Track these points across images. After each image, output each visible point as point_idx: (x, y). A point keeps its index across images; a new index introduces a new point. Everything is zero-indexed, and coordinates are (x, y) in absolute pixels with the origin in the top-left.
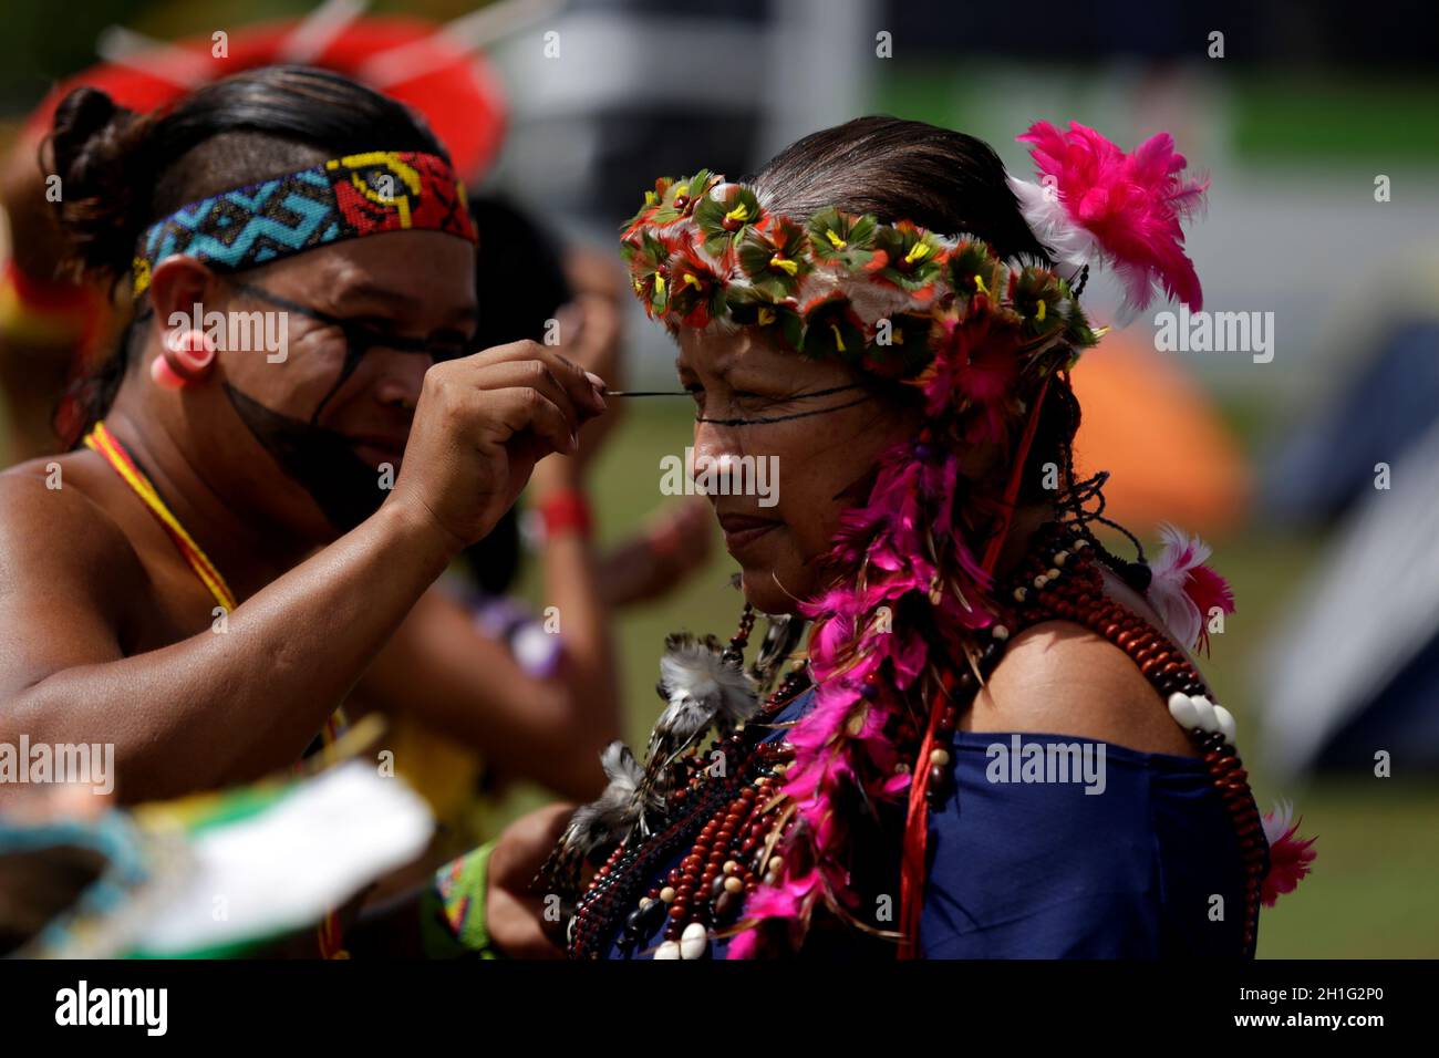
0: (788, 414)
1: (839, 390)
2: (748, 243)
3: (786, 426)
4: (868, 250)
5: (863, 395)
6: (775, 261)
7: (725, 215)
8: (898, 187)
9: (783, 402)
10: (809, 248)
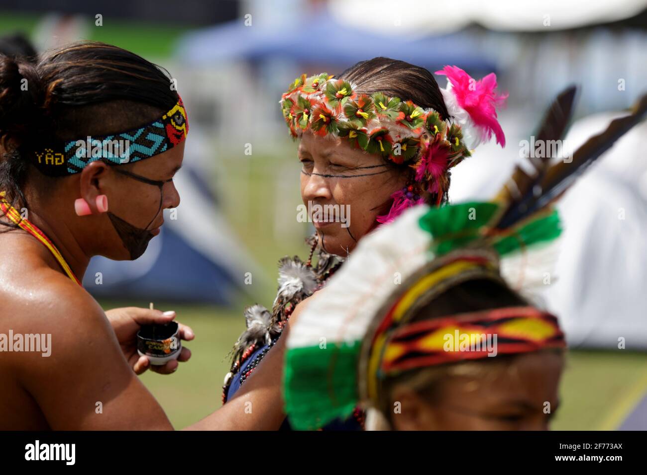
0: (355, 175)
1: (377, 166)
2: (348, 104)
3: (353, 179)
4: (396, 111)
5: (386, 169)
6: (359, 112)
7: (337, 92)
8: (403, 87)
9: (352, 169)
10: (374, 108)
